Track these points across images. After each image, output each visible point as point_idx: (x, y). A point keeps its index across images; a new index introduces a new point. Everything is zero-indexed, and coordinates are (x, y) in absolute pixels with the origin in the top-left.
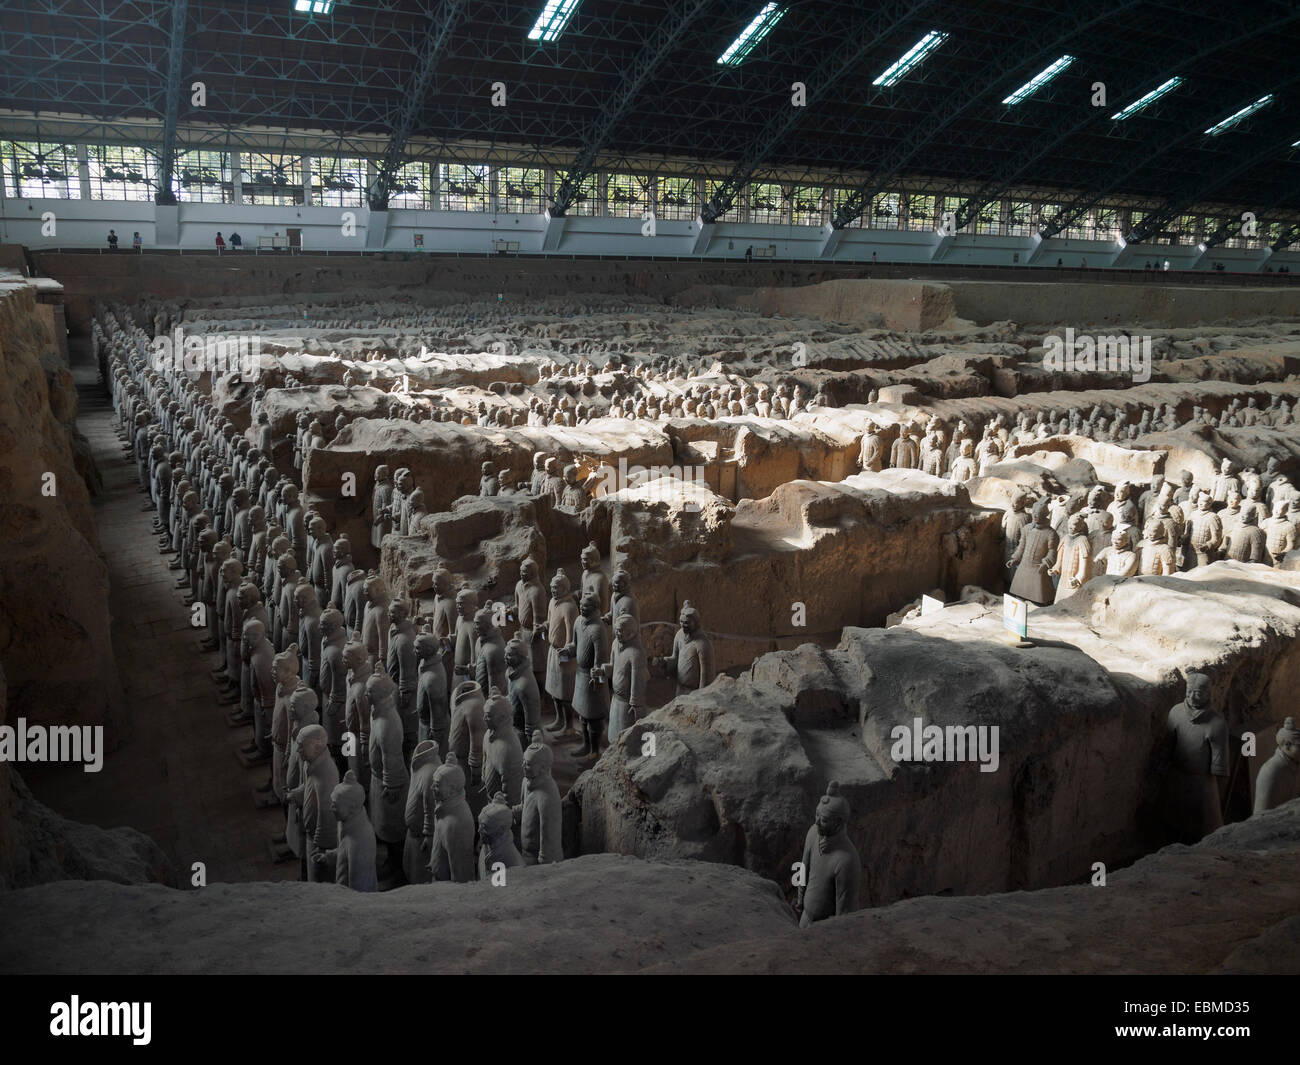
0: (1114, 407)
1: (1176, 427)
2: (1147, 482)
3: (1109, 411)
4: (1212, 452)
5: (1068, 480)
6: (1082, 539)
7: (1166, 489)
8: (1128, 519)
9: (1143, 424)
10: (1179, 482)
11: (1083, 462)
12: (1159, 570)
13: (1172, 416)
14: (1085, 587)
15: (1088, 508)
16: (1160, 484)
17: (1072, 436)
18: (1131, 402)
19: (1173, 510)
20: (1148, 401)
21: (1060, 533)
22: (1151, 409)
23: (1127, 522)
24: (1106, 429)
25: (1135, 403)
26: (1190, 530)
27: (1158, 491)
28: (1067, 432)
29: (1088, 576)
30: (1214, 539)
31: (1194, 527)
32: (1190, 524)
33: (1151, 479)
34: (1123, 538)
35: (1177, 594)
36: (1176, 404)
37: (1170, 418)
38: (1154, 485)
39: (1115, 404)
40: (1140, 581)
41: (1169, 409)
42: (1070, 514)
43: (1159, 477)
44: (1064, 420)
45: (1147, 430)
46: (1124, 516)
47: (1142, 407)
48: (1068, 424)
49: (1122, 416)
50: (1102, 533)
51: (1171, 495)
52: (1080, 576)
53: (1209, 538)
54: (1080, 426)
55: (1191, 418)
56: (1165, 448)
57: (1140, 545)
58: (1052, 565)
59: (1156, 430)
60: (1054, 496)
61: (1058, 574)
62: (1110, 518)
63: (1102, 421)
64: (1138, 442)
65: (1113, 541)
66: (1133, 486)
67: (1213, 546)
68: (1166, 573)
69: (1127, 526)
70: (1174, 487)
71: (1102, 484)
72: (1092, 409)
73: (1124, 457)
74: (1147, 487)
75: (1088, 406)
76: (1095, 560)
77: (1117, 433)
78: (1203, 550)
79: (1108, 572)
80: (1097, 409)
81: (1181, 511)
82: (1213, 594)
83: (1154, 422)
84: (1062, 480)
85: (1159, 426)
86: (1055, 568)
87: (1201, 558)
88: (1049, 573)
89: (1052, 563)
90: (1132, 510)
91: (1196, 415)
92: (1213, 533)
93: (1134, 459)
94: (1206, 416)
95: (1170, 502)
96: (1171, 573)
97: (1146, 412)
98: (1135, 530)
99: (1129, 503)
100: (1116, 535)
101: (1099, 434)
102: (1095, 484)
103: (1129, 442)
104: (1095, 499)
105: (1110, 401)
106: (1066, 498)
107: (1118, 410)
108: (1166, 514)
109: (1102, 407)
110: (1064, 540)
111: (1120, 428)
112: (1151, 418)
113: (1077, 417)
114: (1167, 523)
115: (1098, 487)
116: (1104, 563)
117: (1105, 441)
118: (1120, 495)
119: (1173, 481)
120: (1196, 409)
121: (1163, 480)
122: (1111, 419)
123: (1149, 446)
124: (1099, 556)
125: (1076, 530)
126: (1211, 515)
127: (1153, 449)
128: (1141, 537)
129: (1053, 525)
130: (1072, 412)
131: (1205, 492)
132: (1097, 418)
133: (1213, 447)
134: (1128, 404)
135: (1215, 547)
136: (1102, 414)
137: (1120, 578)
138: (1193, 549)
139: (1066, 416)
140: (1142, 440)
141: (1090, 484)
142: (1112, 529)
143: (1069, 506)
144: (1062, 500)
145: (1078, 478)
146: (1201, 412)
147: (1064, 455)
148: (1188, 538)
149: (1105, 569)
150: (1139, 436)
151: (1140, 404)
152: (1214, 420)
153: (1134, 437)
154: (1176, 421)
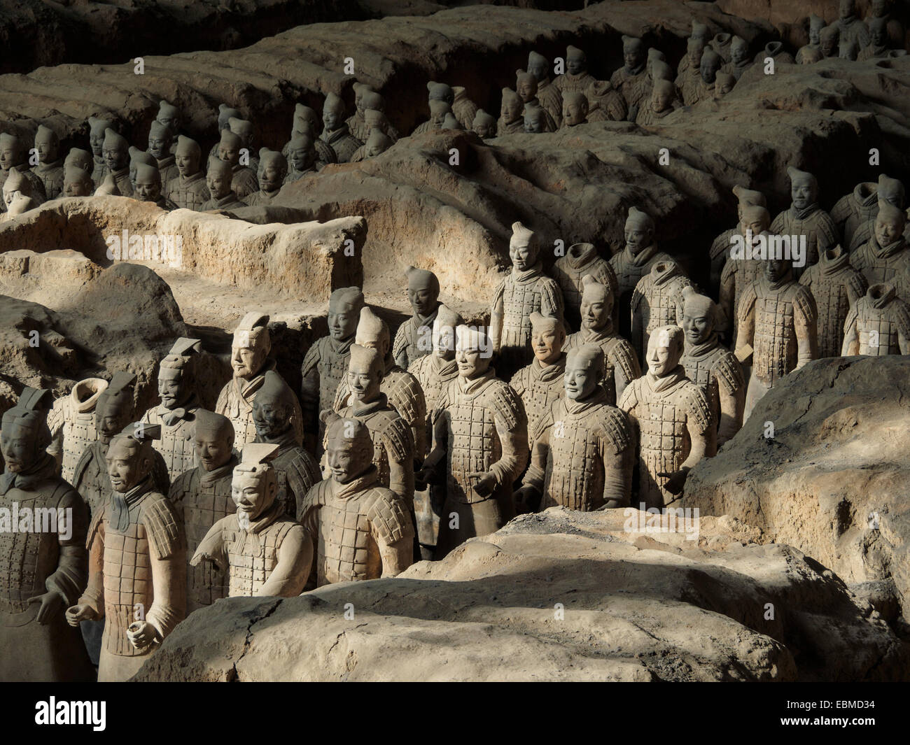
0: (213, 103)
1: (384, 145)
2: (318, 312)
3: (200, 113)
4: (482, 209)
5: (100, 331)
6: (152, 503)
7: (367, 328)
8: (273, 428)
9: (295, 145)
10: (403, 304)
11: (136, 272)
12: (371, 565)
13: (371, 116)
14: (169, 645)
15: (161, 408)
16: (352, 317)
17: (101, 200)
18: (260, 83)
19: (393, 387)
20: (305, 75)
21: (90, 494)
22: (314, 100)
23: (270, 437)
24: (197, 168)
25: (270, 86)
26: (445, 437)
27: (349, 336)
28: (87, 187)
29: (179, 609)
30: (507, 457)
31: (455, 427)
32: (444, 419)
33: (328, 305)
34: (264, 483)
35: (416, 627)
36: (381, 77)
37: (367, 120)
38: (336, 321)
39: (216, 91)
40: (317, 605)
41: (363, 94)
42: (109, 434)
43: (348, 294)
44: (75, 153)
45: (309, 162)
46: (260, 421)
47: (291, 94)
48: (87, 165)
49: (237, 126)
50: (206, 478)
51: (384, 342)
52: (156, 615)
53: (496, 454)
54: (121, 166)
55: (424, 117)
56: (360, 208)
57: (311, 499)
58: (75, 594)
59: (333, 158)
60: (62, 383)
61: (97, 618)
62: (224, 431)
63: (182, 147)
64: (286, 198)
65: (237, 497)
66: (282, 327)
67: (506, 474)
68: (388, 571)
69: (270, 448)
70: (390, 320)
71: (194, 332)
72: (152, 112)
73: (248, 247)
74: (319, 327)
75: (140, 105)
76: (195, 560)
77: (226, 177)
78: (484, 489)
79: (234, 591)
80: (165, 110)
81: (416, 387)
82: (510, 614)
83: (325, 136)
84: (83, 332)
85: (339, 147)
86: (86, 601)
87: (482, 512)
88: (69, 616)
89: (75, 587)
90: (280, 401)
91: (435, 106)
92: (504, 437)
93: (279, 250)
94: (462, 108)
95: (382, 364)
96: (402, 567)
97: (300, 111)
98: (294, 459)
99: (271, 380)
100: (242, 479)
101: (177, 186)
102: (173, 336)
103: (261, 201)
104: (177, 380)
105: (201, 84)
106: (99, 385)
107: (224, 111)
108: (374, 398)
109: (180, 108)
110: (104, 511)
111: (232, 165)
112: (315, 126)
113: (111, 140)
114: (380, 429)
115: (183, 344)
116: (219, 564)
117: (197, 205)
118: (247, 360)
119: (389, 304)
120: (435, 88)
121: (359, 303)
122: (206, 138)
123: (315, 208)
124: (204, 548)
125: (131, 480)
126: (493, 389)
127: (325, 214)
128: (314, 476)
129: (68, 475)
130: (96, 125)
131: (475, 323)
132: (168, 140)
133: (483, 193)
134: (250, 91)
135: (513, 477)
136: (181, 124)
137: (262, 601)
138: (459, 492)
139: (81, 138)
140: (293, 193)
141: (159, 340)
142: (234, 459)
143: (106, 410)
144: (84, 394)
145: (125, 320)
146: (448, 98)
147: (81, 259)
148: (443, 461)
149: (224, 582)
150: (287, 184)
151: (285, 86)
152: (481, 117)
153: (274, 187)
154: (381, 127)
